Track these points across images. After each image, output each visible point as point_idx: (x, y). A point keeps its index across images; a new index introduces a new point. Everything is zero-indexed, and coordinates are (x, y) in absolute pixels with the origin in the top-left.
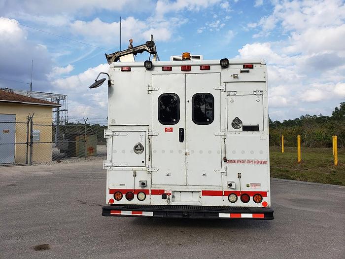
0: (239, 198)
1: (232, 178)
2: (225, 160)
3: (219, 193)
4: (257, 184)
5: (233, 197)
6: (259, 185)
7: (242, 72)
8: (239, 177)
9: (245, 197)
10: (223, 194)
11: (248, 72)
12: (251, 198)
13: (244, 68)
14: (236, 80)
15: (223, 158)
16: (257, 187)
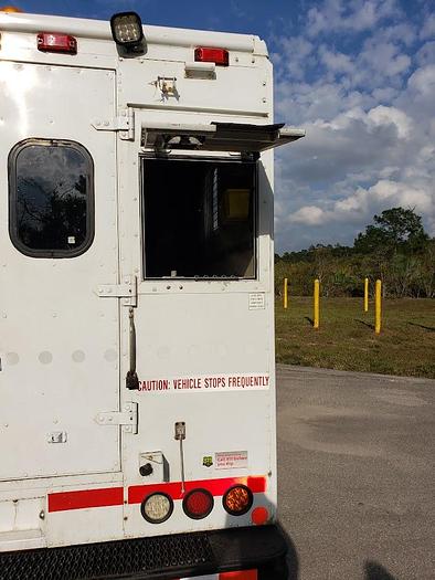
0: (178, 503)
1: (156, 440)
2: (133, 382)
3: (109, 497)
4: (236, 453)
5: (158, 505)
6: (241, 456)
7: (190, 73)
8: (180, 437)
9: (197, 498)
10: (126, 497)
11: (211, 75)
12: (218, 500)
13: (196, 60)
14: (171, 102)
15: (124, 375)
16: (237, 463)
